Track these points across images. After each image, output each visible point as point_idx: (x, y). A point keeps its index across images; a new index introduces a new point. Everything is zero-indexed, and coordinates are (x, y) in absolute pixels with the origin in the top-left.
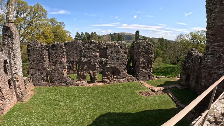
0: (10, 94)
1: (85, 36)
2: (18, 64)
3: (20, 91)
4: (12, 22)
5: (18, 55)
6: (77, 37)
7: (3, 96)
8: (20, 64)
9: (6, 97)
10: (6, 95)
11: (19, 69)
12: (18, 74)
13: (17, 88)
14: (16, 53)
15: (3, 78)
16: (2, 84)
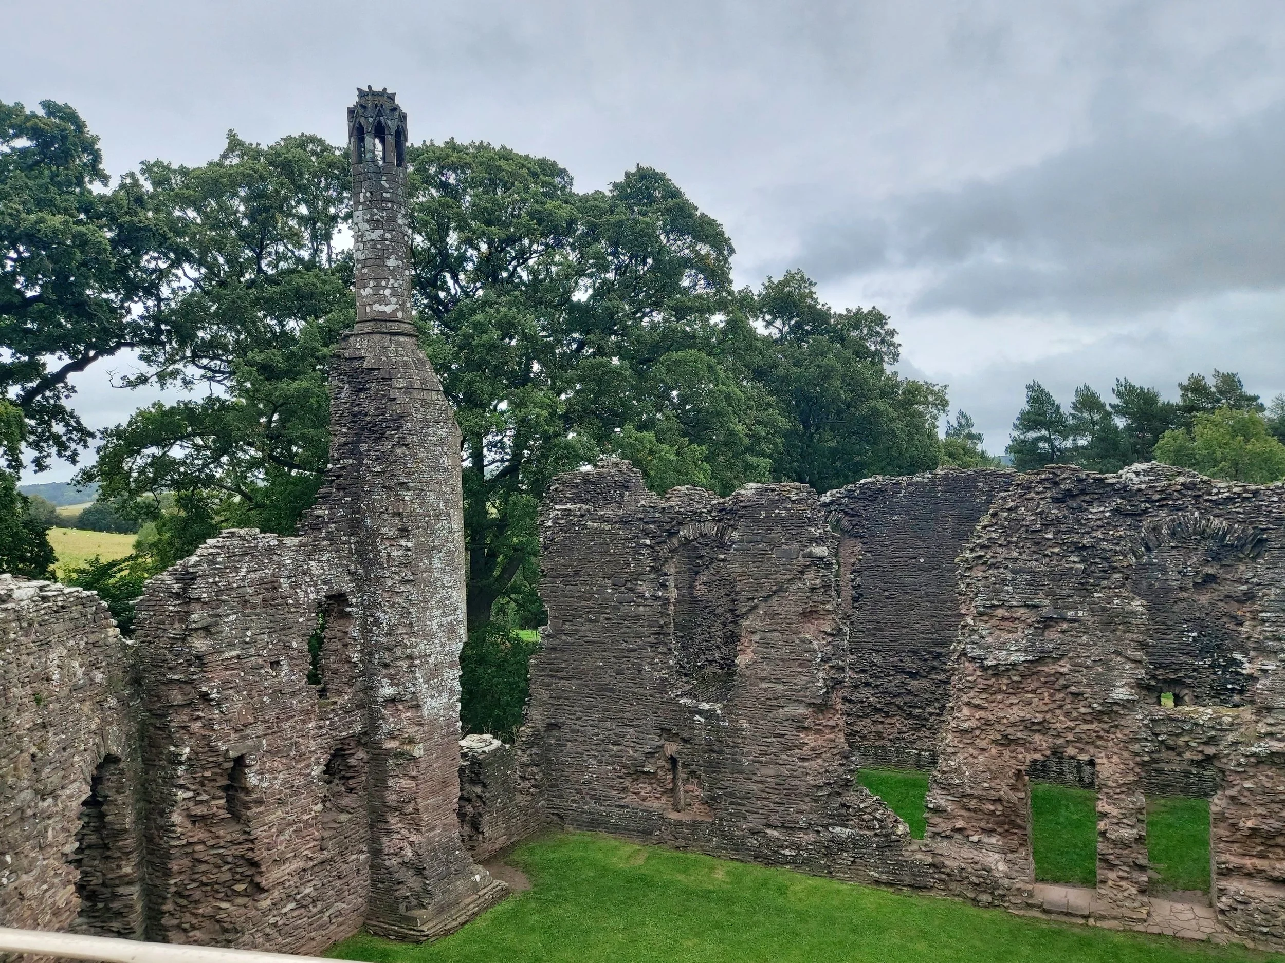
0: (320, 856)
1: (1120, 422)
2: (429, 637)
3: (411, 844)
4: (395, 327)
5: (437, 563)
6: (1032, 435)
7: (254, 864)
8: (451, 630)
9: (272, 876)
10: (279, 862)
11: (435, 672)
12: (417, 707)
13: (393, 821)
14: (429, 551)
15: (286, 725)
16: (272, 771)
